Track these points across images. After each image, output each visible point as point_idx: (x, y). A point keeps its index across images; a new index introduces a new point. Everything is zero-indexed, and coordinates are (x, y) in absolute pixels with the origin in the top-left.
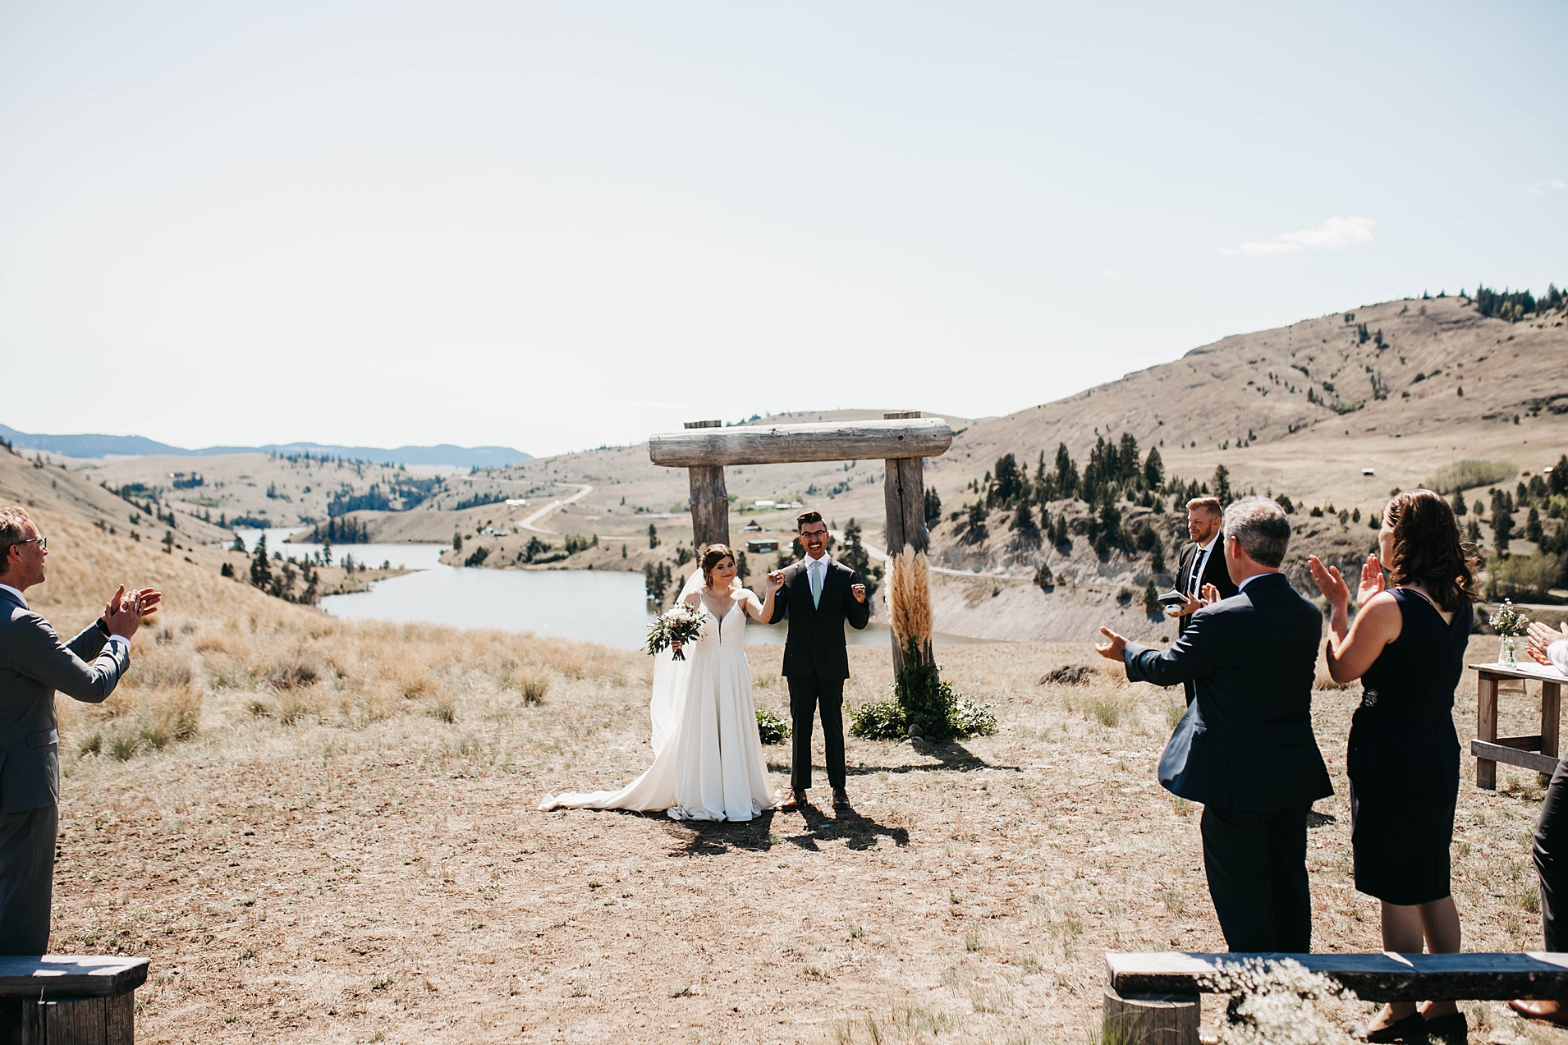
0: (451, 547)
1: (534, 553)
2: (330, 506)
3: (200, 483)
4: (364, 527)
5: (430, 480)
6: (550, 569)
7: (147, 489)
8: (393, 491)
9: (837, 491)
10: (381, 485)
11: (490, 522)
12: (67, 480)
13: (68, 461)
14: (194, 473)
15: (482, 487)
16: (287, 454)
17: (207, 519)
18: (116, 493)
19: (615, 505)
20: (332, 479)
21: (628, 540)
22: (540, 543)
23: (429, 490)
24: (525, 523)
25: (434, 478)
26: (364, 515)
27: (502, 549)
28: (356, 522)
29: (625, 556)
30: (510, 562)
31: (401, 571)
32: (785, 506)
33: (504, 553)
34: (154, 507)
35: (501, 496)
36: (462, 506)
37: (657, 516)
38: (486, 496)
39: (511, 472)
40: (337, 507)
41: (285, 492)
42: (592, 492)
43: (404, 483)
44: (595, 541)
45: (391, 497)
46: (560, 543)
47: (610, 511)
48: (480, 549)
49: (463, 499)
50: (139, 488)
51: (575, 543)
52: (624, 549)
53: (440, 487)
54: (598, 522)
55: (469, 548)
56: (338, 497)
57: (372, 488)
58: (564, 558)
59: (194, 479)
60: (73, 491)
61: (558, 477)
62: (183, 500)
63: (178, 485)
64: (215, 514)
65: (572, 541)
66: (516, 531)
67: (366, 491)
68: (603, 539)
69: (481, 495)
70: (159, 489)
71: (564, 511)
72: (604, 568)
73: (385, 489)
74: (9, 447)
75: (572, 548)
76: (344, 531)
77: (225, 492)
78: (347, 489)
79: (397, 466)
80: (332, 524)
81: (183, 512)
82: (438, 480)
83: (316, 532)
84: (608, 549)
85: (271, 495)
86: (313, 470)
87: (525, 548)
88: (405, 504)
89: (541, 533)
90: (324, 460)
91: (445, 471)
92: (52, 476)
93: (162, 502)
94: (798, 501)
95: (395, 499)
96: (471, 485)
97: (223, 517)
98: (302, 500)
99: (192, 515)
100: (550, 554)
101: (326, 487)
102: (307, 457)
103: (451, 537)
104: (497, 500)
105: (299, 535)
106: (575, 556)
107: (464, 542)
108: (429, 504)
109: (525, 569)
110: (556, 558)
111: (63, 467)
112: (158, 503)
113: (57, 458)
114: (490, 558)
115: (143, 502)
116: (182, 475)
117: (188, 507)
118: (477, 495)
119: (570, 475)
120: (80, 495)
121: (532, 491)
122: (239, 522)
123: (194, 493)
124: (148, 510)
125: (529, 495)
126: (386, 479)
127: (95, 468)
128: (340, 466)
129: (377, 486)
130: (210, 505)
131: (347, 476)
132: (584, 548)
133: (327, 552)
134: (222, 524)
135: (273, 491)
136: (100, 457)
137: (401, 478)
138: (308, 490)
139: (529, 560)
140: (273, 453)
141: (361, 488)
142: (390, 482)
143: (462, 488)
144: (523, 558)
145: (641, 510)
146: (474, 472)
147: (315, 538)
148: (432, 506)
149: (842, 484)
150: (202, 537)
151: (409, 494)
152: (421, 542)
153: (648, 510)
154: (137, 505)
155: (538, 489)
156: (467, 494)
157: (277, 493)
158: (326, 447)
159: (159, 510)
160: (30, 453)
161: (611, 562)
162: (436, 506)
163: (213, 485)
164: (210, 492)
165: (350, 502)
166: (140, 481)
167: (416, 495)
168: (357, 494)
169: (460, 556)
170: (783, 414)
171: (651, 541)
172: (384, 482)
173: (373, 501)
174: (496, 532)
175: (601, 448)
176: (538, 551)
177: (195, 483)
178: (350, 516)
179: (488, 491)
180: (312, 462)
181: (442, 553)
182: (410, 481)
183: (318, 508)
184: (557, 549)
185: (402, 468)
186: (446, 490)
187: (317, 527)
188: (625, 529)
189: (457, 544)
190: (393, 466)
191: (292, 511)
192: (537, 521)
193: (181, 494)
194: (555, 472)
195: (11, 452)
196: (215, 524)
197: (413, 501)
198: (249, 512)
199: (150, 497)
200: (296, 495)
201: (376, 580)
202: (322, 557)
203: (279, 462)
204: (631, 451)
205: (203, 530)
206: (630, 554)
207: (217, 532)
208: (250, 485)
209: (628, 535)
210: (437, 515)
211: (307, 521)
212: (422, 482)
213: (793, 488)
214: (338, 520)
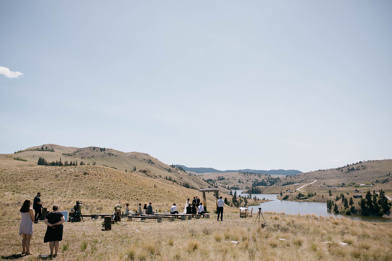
0: (280, 195)
1: (300, 197)
2: (252, 184)
3: (224, 179)
4: (260, 190)
5: (276, 178)
6: (304, 201)
7: (212, 180)
8: (267, 181)
9: (385, 182)
10: (265, 180)
11: (289, 189)
12: (196, 178)
13: (196, 174)
14: (223, 177)
15: (289, 180)
16: (243, 172)
17: (225, 187)
18: (206, 181)
19: (322, 185)
20: (253, 178)
21: (324, 194)
22: (301, 194)
23: (276, 181)
24: (298, 189)
25: (277, 178)
26: (260, 187)
27: (292, 196)
28: (258, 188)
29: (323, 198)
30: (294, 199)
31: (268, 201)
32: (368, 186)
33: (292, 197)
34: (213, 184)
35: (293, 182)
36: (284, 185)
37: (333, 188)
38: (290, 182)
39: (296, 176)
40: (254, 185)
41: (242, 181)
42: (316, 182)
43: (270, 179)
44: (315, 194)
45: (267, 182)
46: (306, 194)
47: (321, 186)
48: (287, 196)
49: (284, 183)
50: (211, 180)
51: (310, 194)
52: (323, 196)
53: (279, 180)
54: (317, 189)
55: (284, 195)
56: (255, 182)
57: (263, 180)
58: (307, 198)
59: (222, 178)
60: (197, 181)
61: (308, 178)
62: (220, 183)
63: (219, 179)
64: (227, 186)
65: (309, 194)
66: (296, 191)
67: (261, 181)
68: (318, 194)
69: (289, 182)
70: (215, 180)
71: (308, 186)
72: (318, 201)
73: (266, 180)
74: (185, 171)
75: (310, 196)
76: (255, 191)
77: (229, 181)
78: (257, 180)
79: (269, 175)
80: (253, 189)
81: (220, 186)
82: (278, 178)
83: (249, 191)
84: (318, 196)
85: (239, 182)
86: (249, 176)
87: (298, 196)
88: (270, 184)
89: (302, 192)
90: (251, 173)
91: (280, 176)
92: (193, 178)
93: (215, 183)
94: (372, 184)
95: (268, 183)
96: (286, 180)
97: (228, 187)
98: (246, 183)
99: (222, 186)
100: (304, 197)
101: (252, 180)
102: (248, 173)
103: (280, 193)
104: (293, 183)
105: (245, 191)
106: (310, 198)
107: (283, 194)
108: (276, 184)
109: (298, 201)
110: (305, 198)
111: (195, 175)
112: (215, 184)
113: (194, 173)
114: (289, 198)
115: (211, 183)
116: (220, 177)
117: (221, 185)
118: (287, 182)
119: (311, 177)
120: (198, 182)
121: (301, 181)
122: (232, 188)
123: (222, 181)
124: (212, 185)
125: (301, 182)
126: (266, 178)
127: (202, 175)
128: (255, 175)
129: (264, 180)
130: (226, 184)
131: (257, 177)
132: (313, 196)
133: (251, 196)
134: (228, 189)
135: (240, 181)
136: (203, 173)
137: (269, 178)
138: (248, 181)
139: (299, 199)
140: (240, 172)
141: (260, 180)
142: (267, 179)
143: (284, 181)
144: (297, 198)
145: (329, 186)
146: (287, 177)
147: (248, 192)
148: (277, 185)
149: (386, 180)
150: (223, 191)
151: (271, 182)
152: (273, 194)
153: (331, 186)
154: (210, 184)
155: (303, 181)
156: (285, 182)
157: (241, 181)
158: (253, 170)
159: (215, 185)
160: (188, 172)
161: (319, 199)
162: (278, 185)
163: (226, 179)
164: (226, 181)
165: (257, 183)
166: (211, 178)
167: (273, 182)
168: (259, 182)
169: (282, 197)
170: (369, 161)
171: (330, 194)
172: (265, 179)
173: (263, 183)
174: (291, 191)
175: (319, 170)
176: (301, 196)
177: (223, 179)
178: (257, 187)
179: (290, 181)
180: (248, 174)
181: (278, 196)
182: (272, 179)
183: (250, 185)
184: (306, 196)
185: (270, 176)
186: (280, 181)
187: (249, 190)
188: (324, 191)
189: (281, 194)
190: (268, 175)
191: (244, 186)
192: (301, 189)
193: (219, 181)
194: (307, 176)
195: (185, 172)
196: (227, 189)
197: (272, 183)
198: (234, 186)
199: (213, 182)
200: (245, 182)
201: (261, 203)
202: (249, 197)
203: (241, 174)
204: (327, 171)
205: (224, 190)
206: (324, 198)
207: (226, 190)
208: (235, 179)
209: (324, 193)
210: (277, 187)
211: (247, 188)
212: (275, 179)
213: (372, 181)
214: (254, 188)
